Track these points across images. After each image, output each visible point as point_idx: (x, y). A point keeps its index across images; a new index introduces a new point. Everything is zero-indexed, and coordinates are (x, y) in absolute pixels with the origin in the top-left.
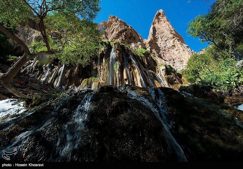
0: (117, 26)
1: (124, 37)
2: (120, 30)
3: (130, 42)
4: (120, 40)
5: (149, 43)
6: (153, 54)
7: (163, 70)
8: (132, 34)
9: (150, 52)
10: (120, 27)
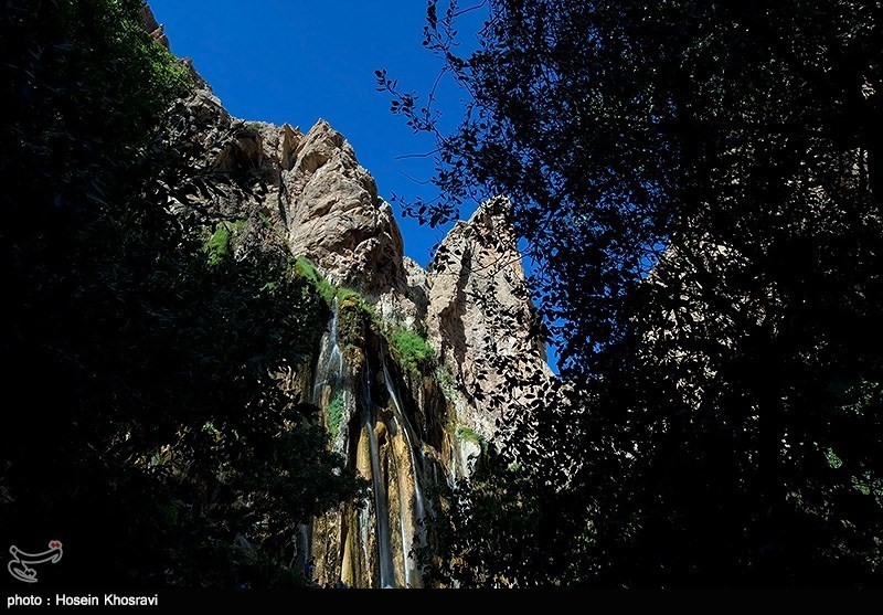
0: (349, 199)
1: (364, 261)
2: (358, 222)
3: (378, 286)
4: (345, 262)
5: (440, 315)
6: (447, 374)
7: (470, 457)
8: (392, 253)
9: (439, 359)
10: (361, 212)
